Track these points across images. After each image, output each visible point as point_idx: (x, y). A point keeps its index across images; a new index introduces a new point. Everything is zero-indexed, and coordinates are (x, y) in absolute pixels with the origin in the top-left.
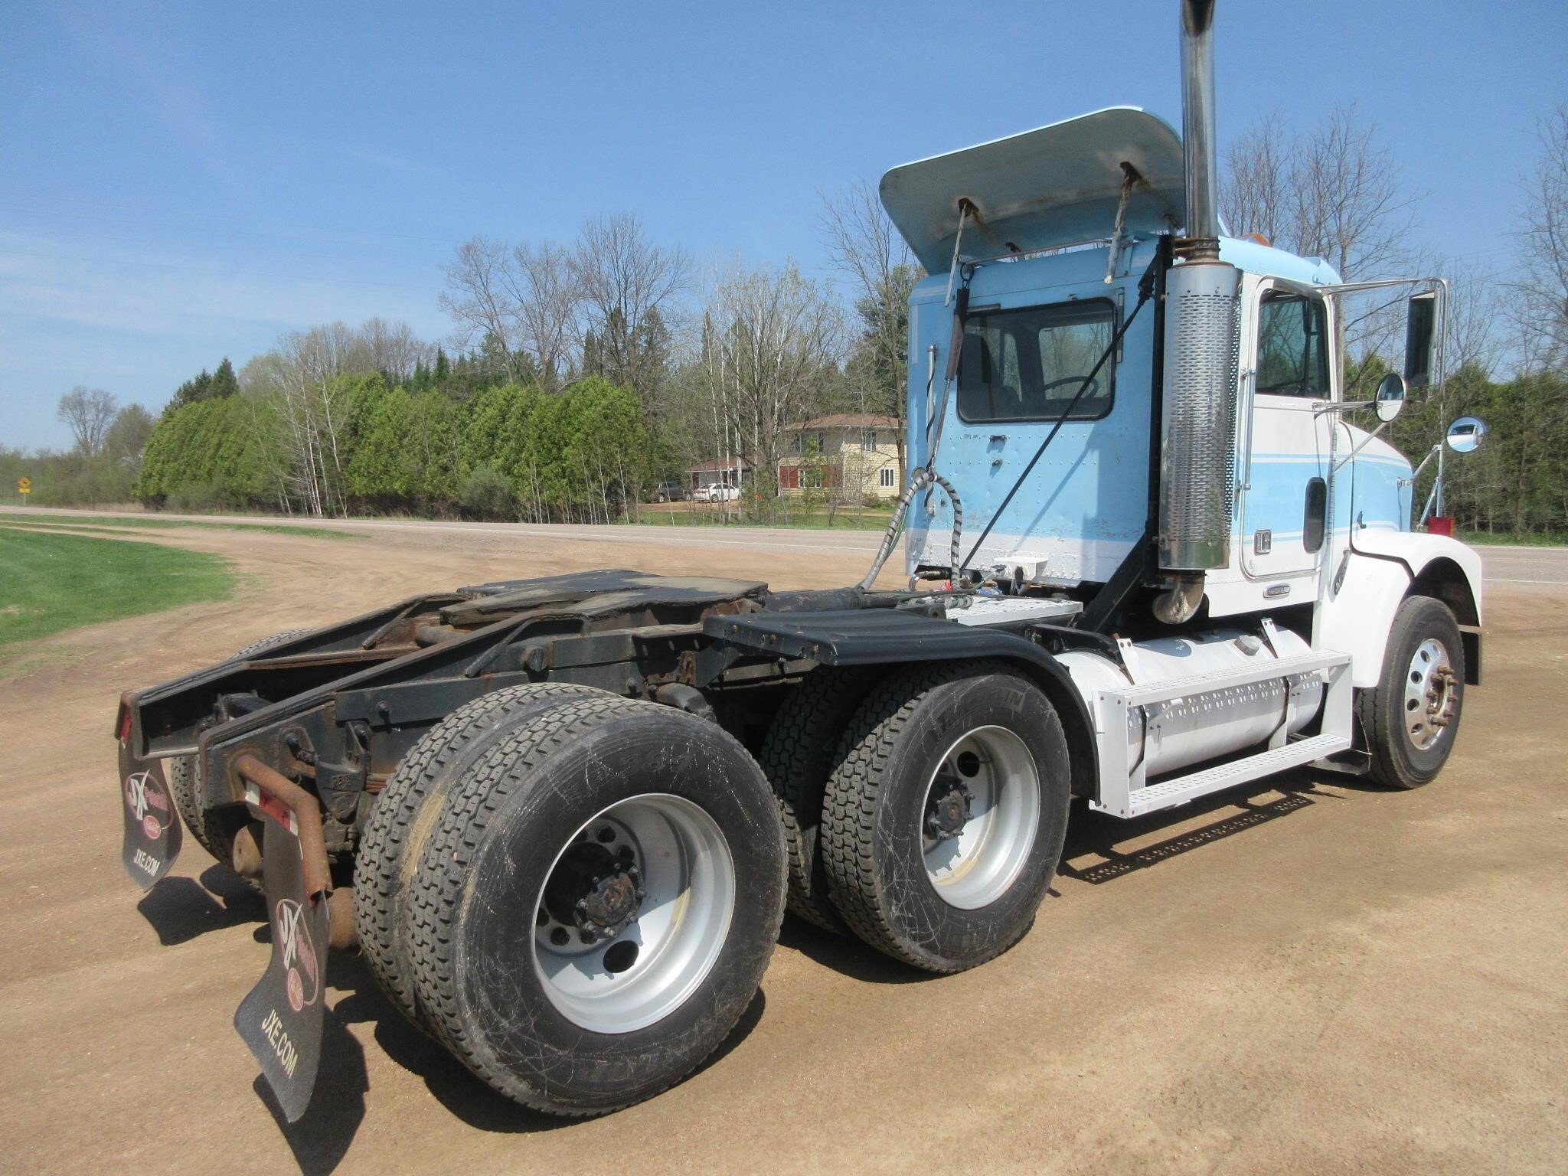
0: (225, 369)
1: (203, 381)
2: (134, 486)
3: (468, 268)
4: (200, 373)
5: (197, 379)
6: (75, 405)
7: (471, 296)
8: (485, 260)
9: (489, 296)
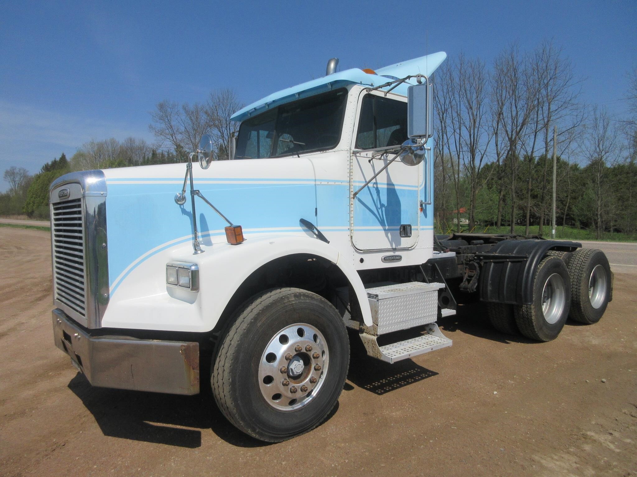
0: (63, 158)
1: (55, 163)
2: (23, 208)
3: (162, 113)
4: (53, 160)
5: (52, 162)
6: (11, 174)
7: (163, 126)
8: (169, 110)
9: (171, 126)
